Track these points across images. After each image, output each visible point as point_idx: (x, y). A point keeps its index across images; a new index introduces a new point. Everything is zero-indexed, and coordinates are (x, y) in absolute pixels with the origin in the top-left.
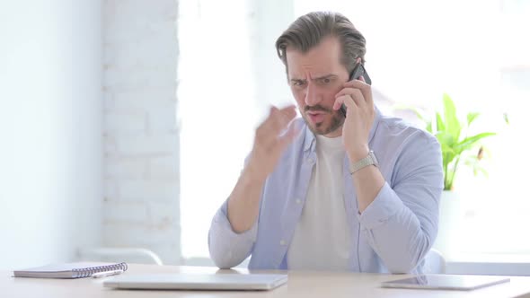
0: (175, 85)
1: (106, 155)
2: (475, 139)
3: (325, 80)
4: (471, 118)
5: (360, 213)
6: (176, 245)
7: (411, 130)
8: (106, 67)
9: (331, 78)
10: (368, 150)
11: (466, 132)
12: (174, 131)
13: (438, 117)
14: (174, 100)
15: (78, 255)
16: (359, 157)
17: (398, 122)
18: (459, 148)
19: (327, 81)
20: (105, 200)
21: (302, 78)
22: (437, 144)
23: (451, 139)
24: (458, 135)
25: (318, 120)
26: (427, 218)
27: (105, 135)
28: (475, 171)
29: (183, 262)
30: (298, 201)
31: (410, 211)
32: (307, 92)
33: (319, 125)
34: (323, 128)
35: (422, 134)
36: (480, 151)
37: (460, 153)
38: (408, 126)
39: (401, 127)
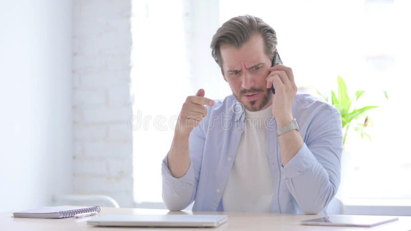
0: (129, 68)
1: (75, 123)
2: (362, 110)
3: (256, 68)
4: (359, 94)
5: (283, 166)
6: (129, 192)
7: (318, 103)
8: (75, 54)
9: (261, 66)
10: (292, 118)
11: (355, 106)
12: (128, 104)
13: (333, 94)
14: (128, 80)
15: (54, 201)
16: (285, 124)
17: (308, 97)
18: (349, 118)
19: (258, 68)
20: (74, 158)
21: (239, 69)
22: (338, 114)
23: (343, 111)
24: (349, 107)
25: (252, 99)
26: (333, 172)
27: (74, 107)
28: (362, 136)
29: (135, 205)
30: (229, 159)
31: (321, 167)
32: (243, 79)
33: (253, 103)
34: (257, 105)
35: (327, 107)
36: (366, 120)
37: (350, 121)
38: (316, 100)
39: (310, 101)
